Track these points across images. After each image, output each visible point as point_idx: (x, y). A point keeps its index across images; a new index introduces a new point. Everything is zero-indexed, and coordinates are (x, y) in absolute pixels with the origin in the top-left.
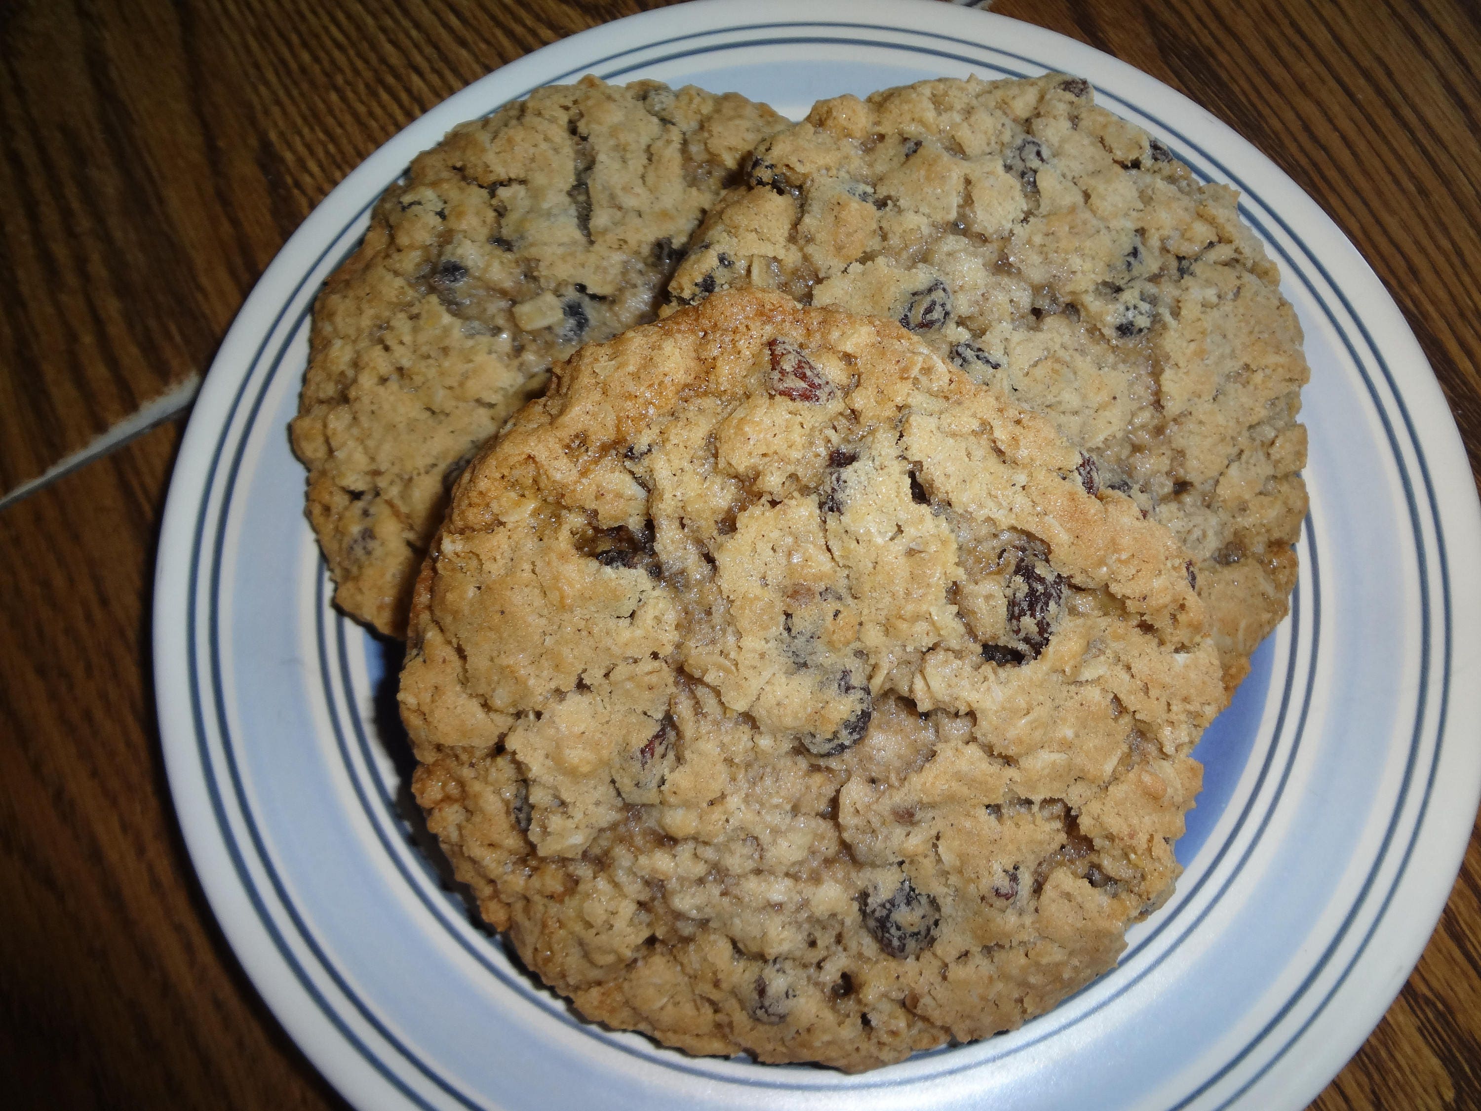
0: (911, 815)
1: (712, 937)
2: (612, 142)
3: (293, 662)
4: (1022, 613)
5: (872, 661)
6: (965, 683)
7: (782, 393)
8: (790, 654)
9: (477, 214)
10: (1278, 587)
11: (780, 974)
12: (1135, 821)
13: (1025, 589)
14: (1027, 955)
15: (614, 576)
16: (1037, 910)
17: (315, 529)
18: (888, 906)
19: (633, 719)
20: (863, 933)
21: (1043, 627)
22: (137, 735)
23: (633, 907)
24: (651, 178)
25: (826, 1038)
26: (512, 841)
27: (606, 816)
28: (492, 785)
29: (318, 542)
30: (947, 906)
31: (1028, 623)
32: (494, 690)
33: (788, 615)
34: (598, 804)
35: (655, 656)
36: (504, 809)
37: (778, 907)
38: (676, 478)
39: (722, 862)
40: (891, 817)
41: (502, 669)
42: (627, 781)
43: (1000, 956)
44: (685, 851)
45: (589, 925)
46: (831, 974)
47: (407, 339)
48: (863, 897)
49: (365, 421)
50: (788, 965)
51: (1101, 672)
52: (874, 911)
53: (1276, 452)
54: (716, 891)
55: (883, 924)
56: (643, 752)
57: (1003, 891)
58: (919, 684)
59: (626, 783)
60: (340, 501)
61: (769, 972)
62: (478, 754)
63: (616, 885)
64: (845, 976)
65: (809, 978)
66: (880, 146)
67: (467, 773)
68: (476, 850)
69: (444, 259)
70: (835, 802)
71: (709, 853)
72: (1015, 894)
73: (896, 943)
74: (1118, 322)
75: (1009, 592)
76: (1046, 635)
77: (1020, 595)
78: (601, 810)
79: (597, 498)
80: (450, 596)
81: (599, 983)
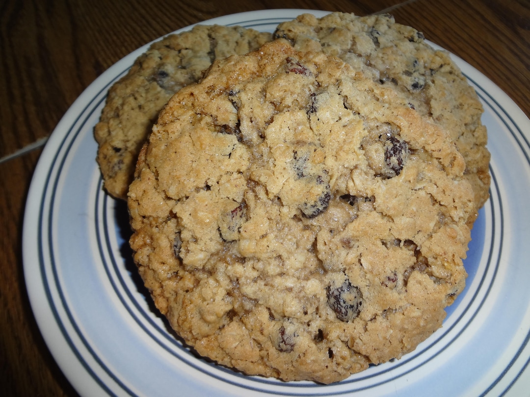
0: (349, 243)
1: (260, 308)
2: (224, 39)
3: (83, 215)
4: (391, 155)
5: (330, 174)
6: (370, 183)
7: (292, 71)
8: (296, 169)
9: (173, 58)
10: (484, 184)
11: (291, 324)
12: (446, 248)
13: (392, 145)
14: (403, 314)
15: (223, 136)
16: (406, 291)
17: (99, 164)
18: (339, 290)
19: (229, 201)
20: (328, 307)
21: (400, 162)
22: (13, 258)
23: (224, 292)
24: (237, 50)
25: (313, 358)
26: (172, 261)
27: (214, 246)
28: (165, 234)
29: (100, 169)
30: (366, 293)
31: (394, 160)
32: (169, 187)
33: (296, 153)
34: (211, 240)
35: (239, 172)
36: (169, 245)
37: (290, 290)
38: (249, 101)
39: (266, 269)
40: (340, 244)
41: (173, 178)
42: (225, 225)
43: (391, 316)
44: (249, 264)
45: (204, 300)
46: (315, 327)
47: (144, 95)
48: (328, 289)
49: (124, 123)
50: (295, 321)
51: (424, 185)
52: (333, 293)
53: (476, 134)
54: (263, 283)
55: (337, 298)
56: (232, 212)
57: (391, 278)
58: (351, 184)
59: (224, 228)
60: (111, 152)
61: (286, 324)
62: (160, 220)
63: (217, 281)
64: (320, 331)
65: (304, 330)
66: (321, 31)
67: (155, 230)
68: (156, 265)
69: (160, 70)
70: (315, 245)
71: (260, 265)
72: (396, 280)
73: (343, 310)
74: (412, 83)
75: (385, 148)
76: (401, 165)
77: (390, 148)
78: (213, 243)
79: (217, 111)
80: (154, 150)
81: (207, 336)
